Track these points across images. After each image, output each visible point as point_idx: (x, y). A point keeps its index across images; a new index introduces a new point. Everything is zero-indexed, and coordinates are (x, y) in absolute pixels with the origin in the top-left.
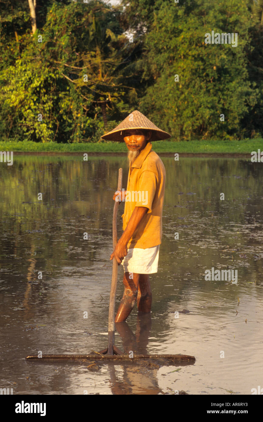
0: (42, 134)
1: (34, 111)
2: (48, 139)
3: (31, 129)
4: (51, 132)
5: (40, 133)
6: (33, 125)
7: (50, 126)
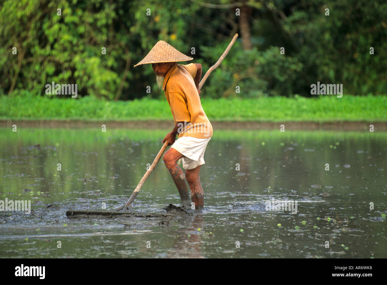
0: (91, 82)
1: (72, 27)
2: (104, 92)
3: (66, 69)
4: (110, 76)
5: (85, 78)
6: (70, 61)
7: (110, 62)
